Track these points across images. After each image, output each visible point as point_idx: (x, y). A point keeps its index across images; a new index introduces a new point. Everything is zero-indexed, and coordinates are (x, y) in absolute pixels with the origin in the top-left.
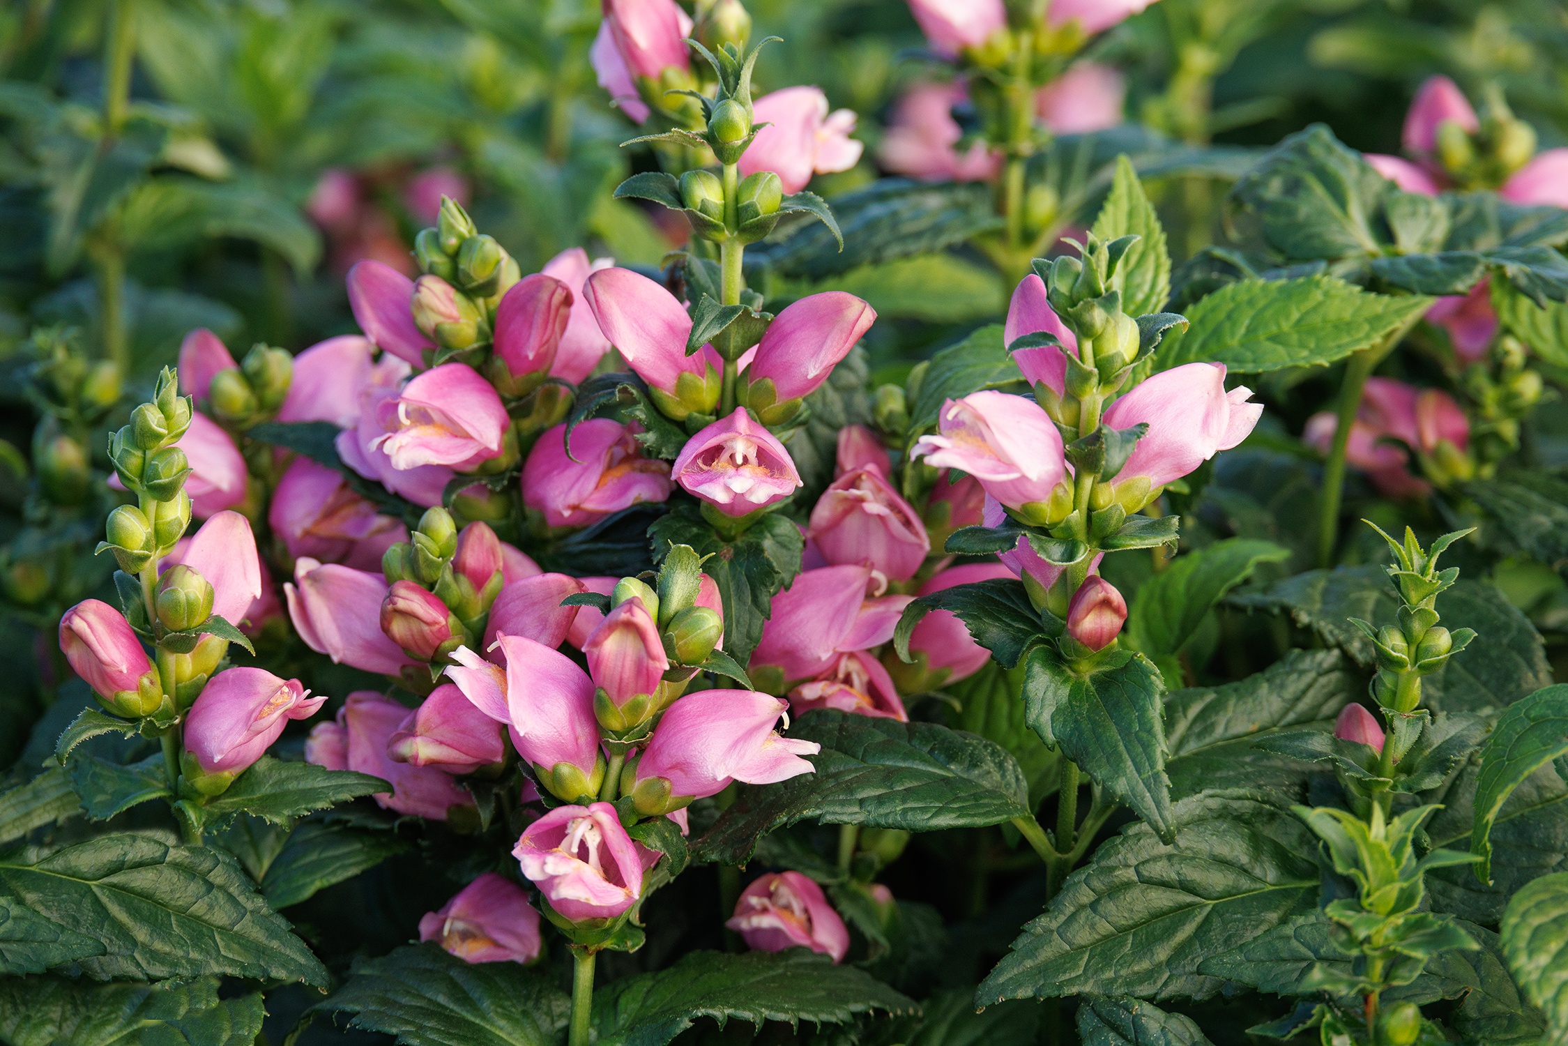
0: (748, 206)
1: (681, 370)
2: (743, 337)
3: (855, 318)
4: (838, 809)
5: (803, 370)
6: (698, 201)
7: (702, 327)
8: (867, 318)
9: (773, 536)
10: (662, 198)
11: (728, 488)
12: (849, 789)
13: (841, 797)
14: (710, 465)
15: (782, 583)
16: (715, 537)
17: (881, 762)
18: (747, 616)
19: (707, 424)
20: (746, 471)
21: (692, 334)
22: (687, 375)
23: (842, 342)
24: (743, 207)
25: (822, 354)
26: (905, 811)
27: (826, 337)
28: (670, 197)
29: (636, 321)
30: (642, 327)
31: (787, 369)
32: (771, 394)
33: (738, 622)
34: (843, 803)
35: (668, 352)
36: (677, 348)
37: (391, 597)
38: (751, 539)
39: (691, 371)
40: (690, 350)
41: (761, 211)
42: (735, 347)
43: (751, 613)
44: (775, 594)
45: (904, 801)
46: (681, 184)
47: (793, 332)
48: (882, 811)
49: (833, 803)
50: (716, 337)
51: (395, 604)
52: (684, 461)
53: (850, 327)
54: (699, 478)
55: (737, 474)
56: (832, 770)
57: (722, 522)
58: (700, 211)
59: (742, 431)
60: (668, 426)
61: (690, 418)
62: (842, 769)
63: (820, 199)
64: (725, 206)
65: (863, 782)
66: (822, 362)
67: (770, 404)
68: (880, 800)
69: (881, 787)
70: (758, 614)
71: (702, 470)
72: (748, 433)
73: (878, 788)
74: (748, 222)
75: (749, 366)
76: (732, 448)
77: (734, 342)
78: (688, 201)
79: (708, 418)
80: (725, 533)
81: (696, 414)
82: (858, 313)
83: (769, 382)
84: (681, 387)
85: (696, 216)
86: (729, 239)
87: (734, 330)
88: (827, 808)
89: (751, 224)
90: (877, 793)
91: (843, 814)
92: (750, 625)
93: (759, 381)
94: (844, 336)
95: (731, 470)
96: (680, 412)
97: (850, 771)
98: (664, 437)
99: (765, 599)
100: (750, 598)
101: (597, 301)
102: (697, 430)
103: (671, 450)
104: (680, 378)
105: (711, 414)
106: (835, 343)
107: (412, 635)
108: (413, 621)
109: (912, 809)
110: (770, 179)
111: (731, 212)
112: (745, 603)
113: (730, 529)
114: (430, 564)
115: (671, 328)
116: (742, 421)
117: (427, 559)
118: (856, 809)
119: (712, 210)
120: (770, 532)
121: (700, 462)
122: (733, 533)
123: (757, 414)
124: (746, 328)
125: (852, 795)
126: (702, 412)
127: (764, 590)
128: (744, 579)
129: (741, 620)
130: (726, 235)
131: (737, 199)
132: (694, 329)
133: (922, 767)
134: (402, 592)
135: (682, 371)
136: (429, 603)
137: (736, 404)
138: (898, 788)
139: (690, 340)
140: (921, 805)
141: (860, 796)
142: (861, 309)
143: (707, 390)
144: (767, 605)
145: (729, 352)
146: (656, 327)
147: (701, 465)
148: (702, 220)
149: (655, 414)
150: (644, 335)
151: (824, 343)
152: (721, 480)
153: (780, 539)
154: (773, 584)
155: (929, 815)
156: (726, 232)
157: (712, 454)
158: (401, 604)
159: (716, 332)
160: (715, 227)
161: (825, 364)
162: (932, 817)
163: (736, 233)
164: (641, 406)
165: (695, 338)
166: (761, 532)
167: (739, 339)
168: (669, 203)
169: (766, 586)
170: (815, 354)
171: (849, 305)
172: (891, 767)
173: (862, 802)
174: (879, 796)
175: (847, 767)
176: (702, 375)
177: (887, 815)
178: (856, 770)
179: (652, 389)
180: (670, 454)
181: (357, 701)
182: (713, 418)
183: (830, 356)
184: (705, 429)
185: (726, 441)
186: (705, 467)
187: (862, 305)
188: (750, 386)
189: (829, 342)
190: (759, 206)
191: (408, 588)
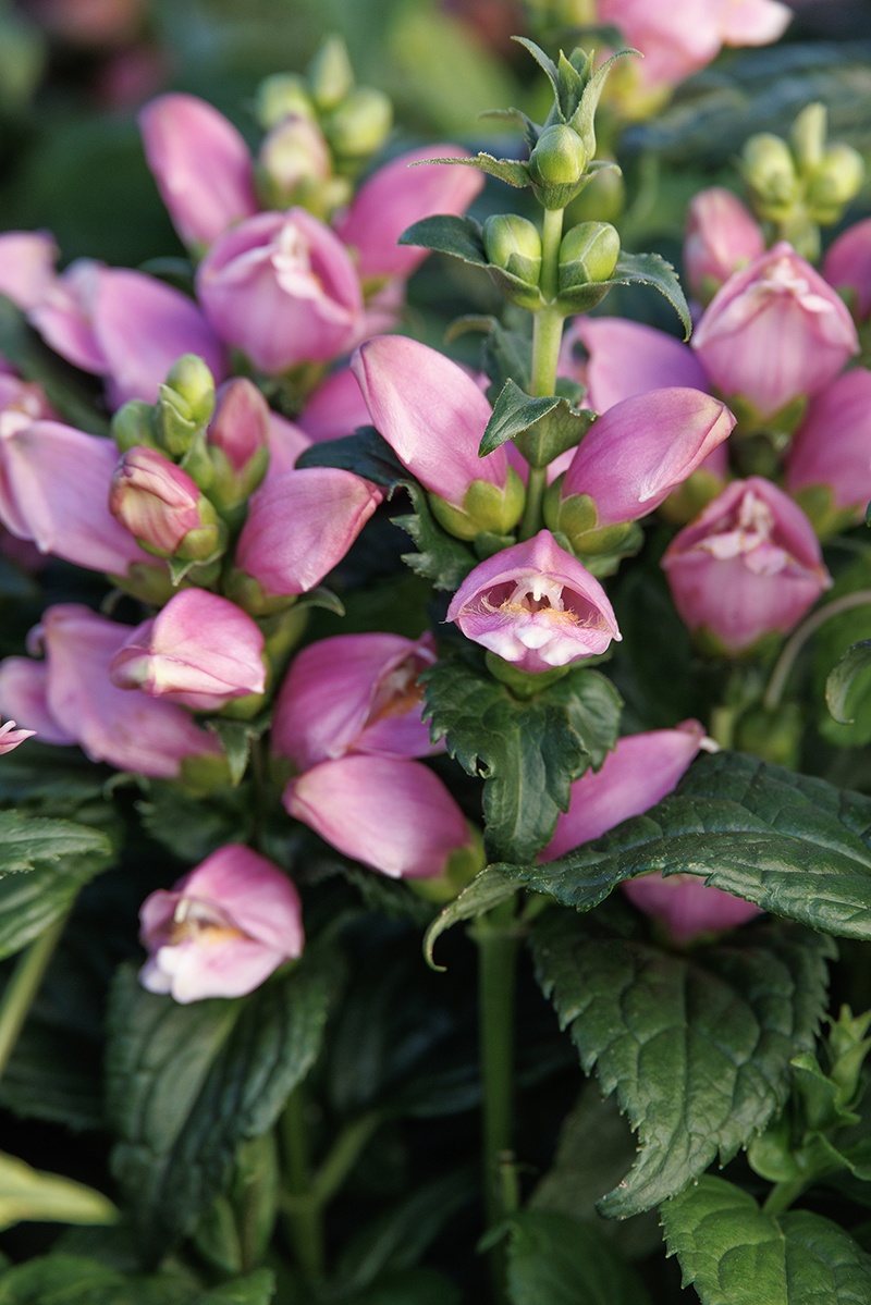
0: (572, 268)
1: (473, 477)
2: (556, 438)
3: (707, 425)
4: (733, 874)
5: (633, 489)
6: (506, 255)
7: (504, 419)
8: (724, 425)
9: (583, 699)
10: (458, 249)
11: (517, 641)
12: (753, 855)
13: (740, 861)
14: (498, 606)
15: (590, 764)
16: (505, 695)
17: (798, 835)
18: (538, 806)
19: (501, 548)
20: (545, 617)
21: (490, 427)
22: (480, 484)
23: (687, 456)
24: (564, 269)
25: (661, 471)
26: (818, 903)
27: (667, 448)
28: (471, 247)
29: (418, 409)
30: (426, 419)
31: (613, 486)
32: (588, 516)
33: (525, 812)
34: (741, 869)
35: (459, 454)
36: (470, 449)
37: (126, 468)
38: (552, 699)
39: (487, 480)
40: (485, 449)
41: (589, 276)
42: (545, 451)
43: (543, 801)
44: (579, 778)
45: (819, 889)
46: (485, 232)
47: (624, 437)
48: (790, 893)
49: (729, 865)
50: (521, 434)
51: (129, 475)
52: (464, 598)
53: (700, 437)
54: (483, 621)
55: (532, 623)
56: (732, 827)
57: (513, 679)
58: (508, 269)
59: (542, 567)
60: (450, 545)
61: (480, 538)
62: (745, 829)
63: (669, 266)
64: (542, 264)
65: (774, 851)
66: (660, 481)
67: (587, 528)
68: (789, 880)
69: (793, 863)
70: (552, 804)
71: (487, 611)
72: (551, 569)
73: (789, 862)
74: (570, 289)
75: (563, 474)
76: (529, 586)
77: (544, 444)
78: (491, 254)
79: (504, 539)
80: (517, 689)
81: (489, 534)
82: (711, 419)
83: (588, 501)
84: (471, 498)
85: (502, 275)
86: (544, 308)
87: (545, 427)
88: (719, 869)
89: (574, 291)
90: (787, 870)
91: (738, 882)
92: (540, 818)
93: (575, 498)
94: (691, 448)
95: (525, 615)
96: (467, 530)
97: (756, 835)
98: (441, 563)
99: (563, 785)
100: (544, 782)
101: (368, 379)
102: (489, 555)
103: (450, 578)
104: (471, 488)
105: (509, 534)
106: (678, 457)
107: (150, 520)
108: (152, 502)
109: (828, 903)
110: (604, 234)
111: (549, 273)
112: (536, 788)
113: (525, 685)
114: (179, 428)
115: (462, 419)
116: (544, 552)
117: (175, 422)
118: (756, 882)
119: (523, 269)
120: (578, 693)
121: (484, 600)
122: (529, 690)
123: (570, 539)
124: (561, 427)
125: (755, 862)
126: (497, 532)
127: (563, 773)
128: (538, 755)
129: (529, 809)
130: (541, 302)
131: (558, 257)
132: (492, 421)
133: (849, 853)
134: (141, 461)
135: (475, 478)
136: (174, 478)
137: (543, 525)
138: (814, 872)
139: (486, 435)
140: (840, 900)
141: (764, 867)
142: (715, 414)
143: (506, 504)
144: (565, 794)
145: (536, 457)
146: (443, 417)
147: (486, 605)
148: (510, 281)
149: (433, 529)
150: (428, 430)
151: (663, 456)
152: (510, 628)
153: (591, 704)
154: (576, 767)
155: (848, 917)
156: (542, 298)
157: (503, 592)
158: (138, 477)
159: (522, 427)
160: (527, 292)
161: (664, 484)
162: (850, 920)
163: (554, 301)
164: (416, 517)
165: (493, 433)
166: (567, 692)
167: (551, 441)
168: (468, 256)
169: (567, 769)
170: (651, 470)
171: (700, 408)
172: (811, 843)
173: (765, 875)
174: (788, 875)
175: (752, 829)
176: (500, 483)
177: (794, 900)
178: (763, 835)
179: (433, 498)
180: (449, 583)
181: (60, 619)
182: (511, 539)
183: (670, 475)
184: (496, 556)
185: (520, 578)
186: (491, 609)
187: (718, 408)
188: (562, 502)
189: (670, 455)
190: (586, 269)
191: (148, 456)
